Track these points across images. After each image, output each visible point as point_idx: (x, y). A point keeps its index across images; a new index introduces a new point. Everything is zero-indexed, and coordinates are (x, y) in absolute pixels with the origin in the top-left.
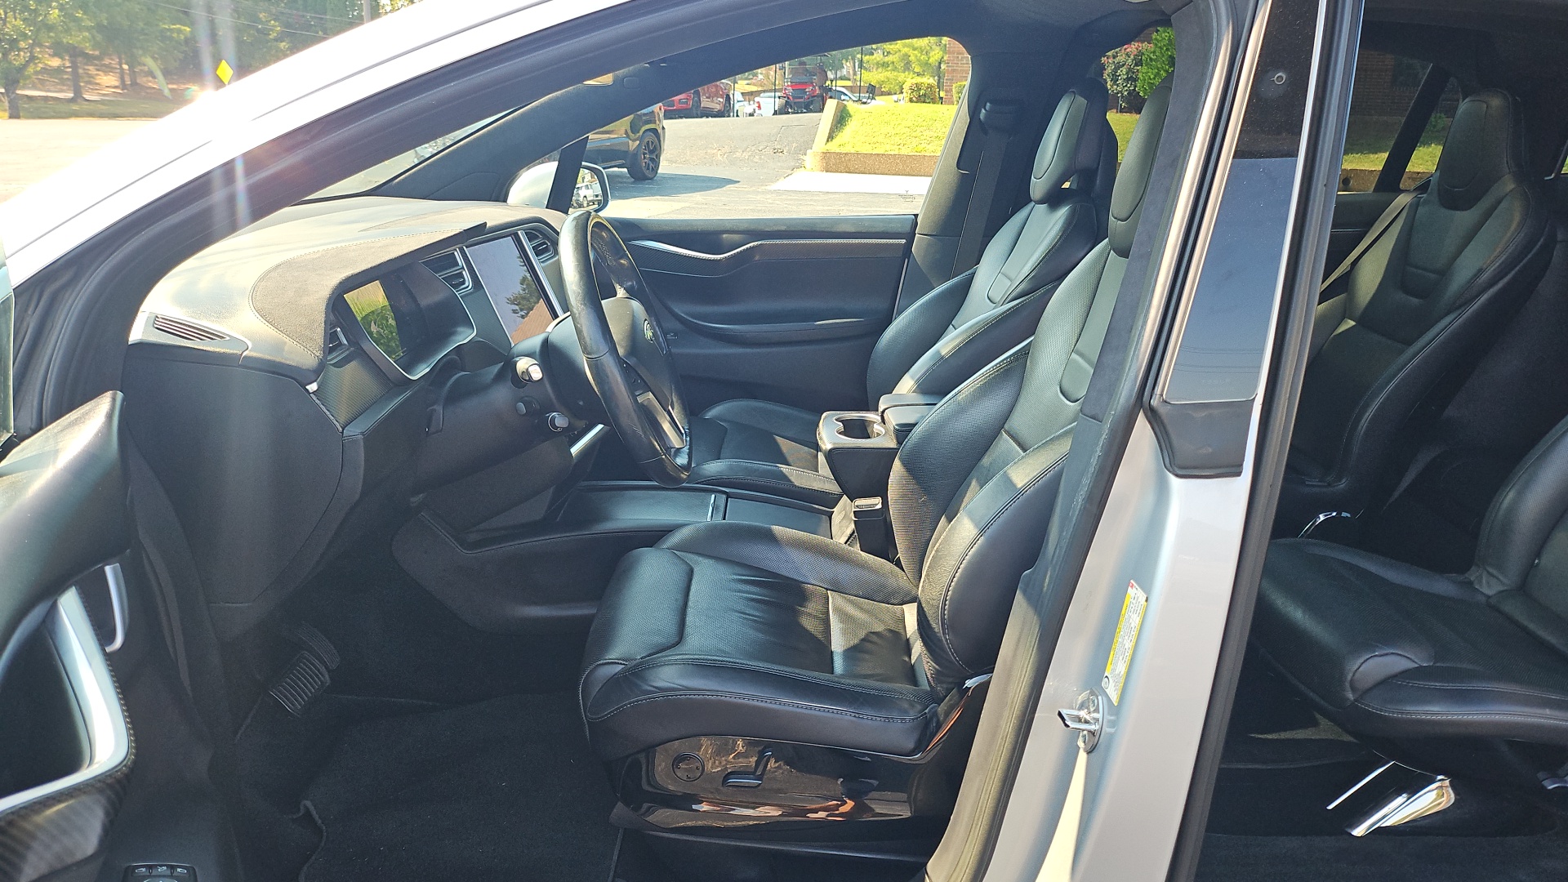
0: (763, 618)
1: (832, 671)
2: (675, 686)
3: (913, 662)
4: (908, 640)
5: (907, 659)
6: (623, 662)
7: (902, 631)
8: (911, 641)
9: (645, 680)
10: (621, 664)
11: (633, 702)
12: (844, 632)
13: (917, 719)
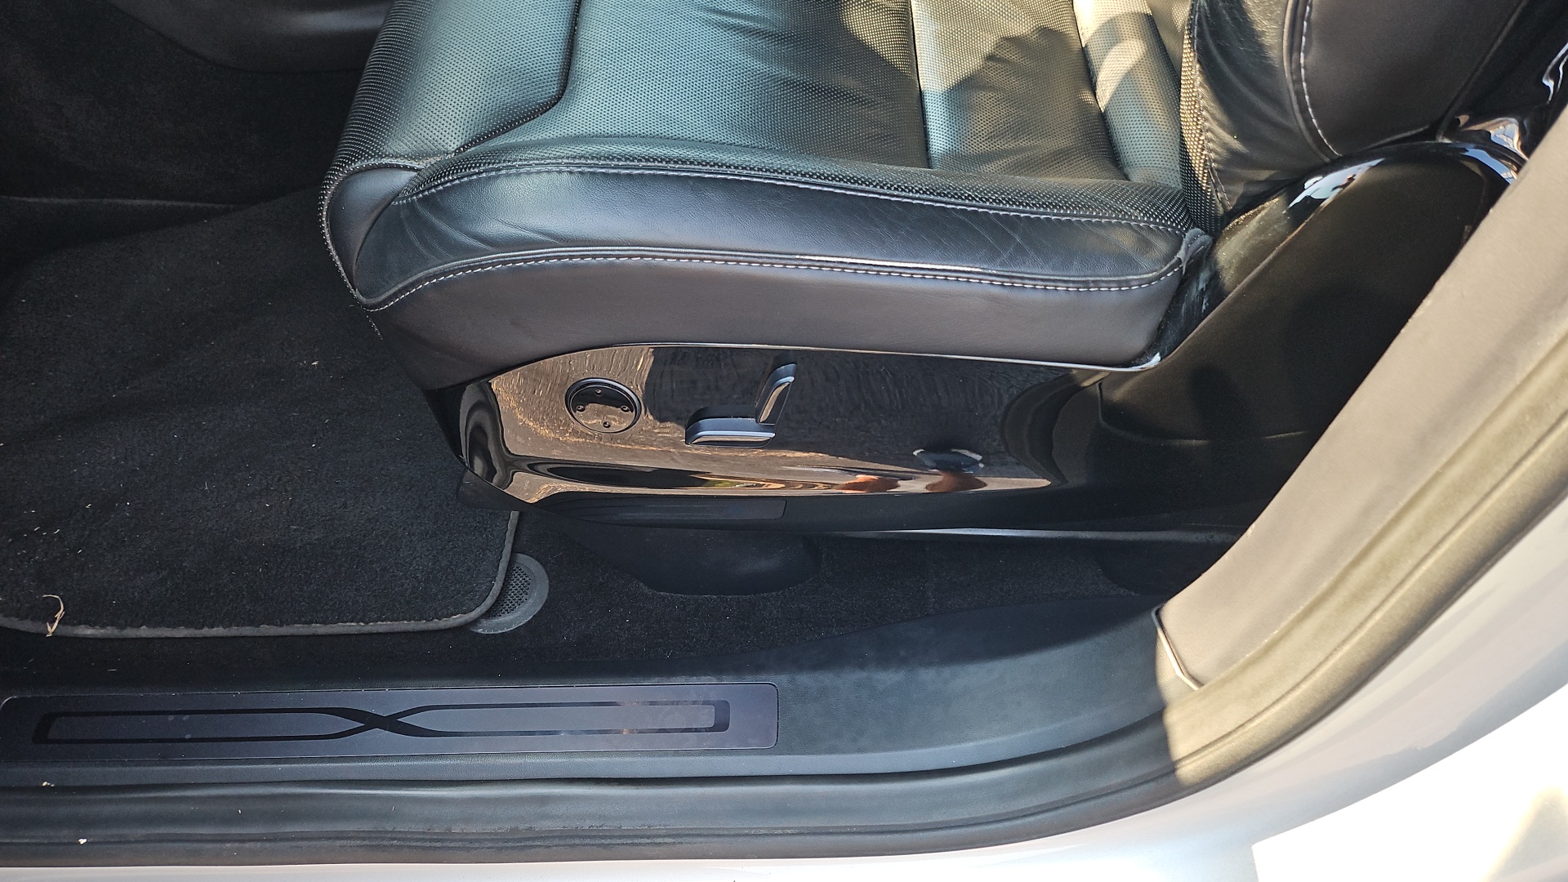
0: (763, 20)
1: (925, 157)
2: (532, 235)
3: (1102, 104)
4: (1084, 52)
5: (1089, 97)
6: (408, 163)
7: (1071, 31)
8: (1094, 54)
9: (452, 218)
10: (405, 168)
11: (436, 276)
12: (947, 44)
13: (1158, 278)
